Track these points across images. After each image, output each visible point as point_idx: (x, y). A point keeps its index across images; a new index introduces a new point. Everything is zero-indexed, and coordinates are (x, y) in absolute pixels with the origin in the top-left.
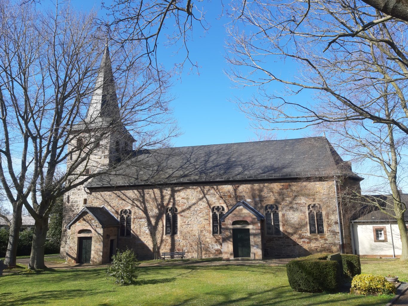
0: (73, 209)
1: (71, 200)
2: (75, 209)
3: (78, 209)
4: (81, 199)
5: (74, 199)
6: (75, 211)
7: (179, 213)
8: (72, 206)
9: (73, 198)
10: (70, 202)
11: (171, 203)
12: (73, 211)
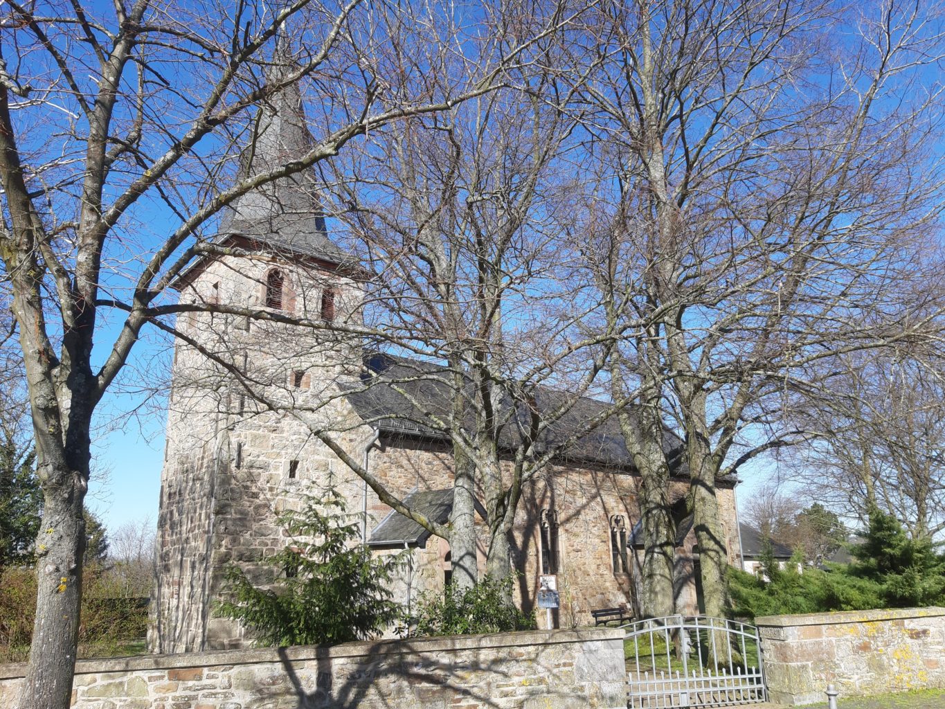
0: (254, 490)
1: (247, 460)
2: (262, 490)
3: (271, 489)
4: (283, 460)
5: (258, 456)
6: (262, 497)
7: (562, 523)
8: (252, 478)
9: (256, 452)
10: (244, 463)
11: (548, 500)
12: (255, 496)
